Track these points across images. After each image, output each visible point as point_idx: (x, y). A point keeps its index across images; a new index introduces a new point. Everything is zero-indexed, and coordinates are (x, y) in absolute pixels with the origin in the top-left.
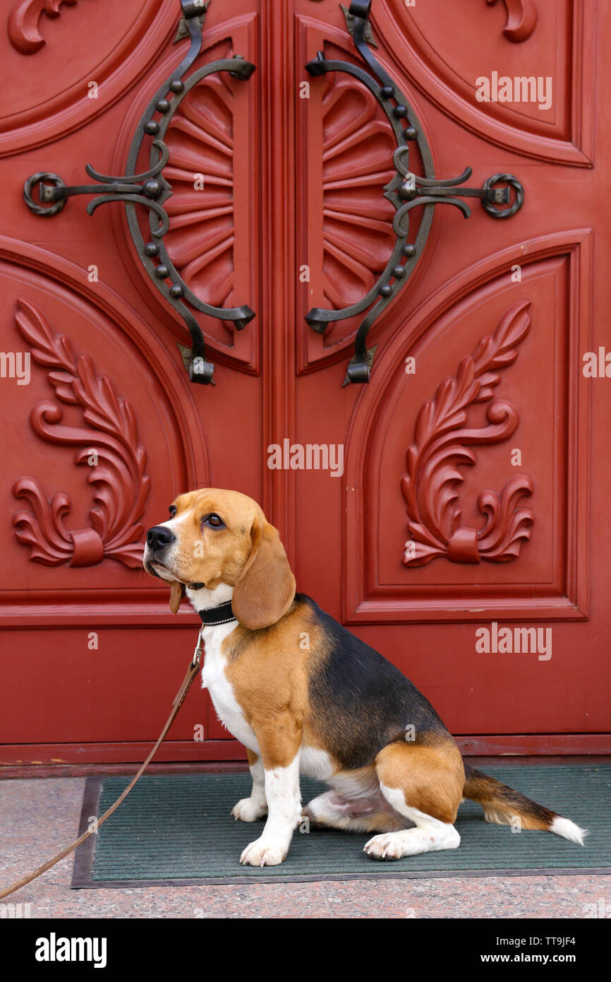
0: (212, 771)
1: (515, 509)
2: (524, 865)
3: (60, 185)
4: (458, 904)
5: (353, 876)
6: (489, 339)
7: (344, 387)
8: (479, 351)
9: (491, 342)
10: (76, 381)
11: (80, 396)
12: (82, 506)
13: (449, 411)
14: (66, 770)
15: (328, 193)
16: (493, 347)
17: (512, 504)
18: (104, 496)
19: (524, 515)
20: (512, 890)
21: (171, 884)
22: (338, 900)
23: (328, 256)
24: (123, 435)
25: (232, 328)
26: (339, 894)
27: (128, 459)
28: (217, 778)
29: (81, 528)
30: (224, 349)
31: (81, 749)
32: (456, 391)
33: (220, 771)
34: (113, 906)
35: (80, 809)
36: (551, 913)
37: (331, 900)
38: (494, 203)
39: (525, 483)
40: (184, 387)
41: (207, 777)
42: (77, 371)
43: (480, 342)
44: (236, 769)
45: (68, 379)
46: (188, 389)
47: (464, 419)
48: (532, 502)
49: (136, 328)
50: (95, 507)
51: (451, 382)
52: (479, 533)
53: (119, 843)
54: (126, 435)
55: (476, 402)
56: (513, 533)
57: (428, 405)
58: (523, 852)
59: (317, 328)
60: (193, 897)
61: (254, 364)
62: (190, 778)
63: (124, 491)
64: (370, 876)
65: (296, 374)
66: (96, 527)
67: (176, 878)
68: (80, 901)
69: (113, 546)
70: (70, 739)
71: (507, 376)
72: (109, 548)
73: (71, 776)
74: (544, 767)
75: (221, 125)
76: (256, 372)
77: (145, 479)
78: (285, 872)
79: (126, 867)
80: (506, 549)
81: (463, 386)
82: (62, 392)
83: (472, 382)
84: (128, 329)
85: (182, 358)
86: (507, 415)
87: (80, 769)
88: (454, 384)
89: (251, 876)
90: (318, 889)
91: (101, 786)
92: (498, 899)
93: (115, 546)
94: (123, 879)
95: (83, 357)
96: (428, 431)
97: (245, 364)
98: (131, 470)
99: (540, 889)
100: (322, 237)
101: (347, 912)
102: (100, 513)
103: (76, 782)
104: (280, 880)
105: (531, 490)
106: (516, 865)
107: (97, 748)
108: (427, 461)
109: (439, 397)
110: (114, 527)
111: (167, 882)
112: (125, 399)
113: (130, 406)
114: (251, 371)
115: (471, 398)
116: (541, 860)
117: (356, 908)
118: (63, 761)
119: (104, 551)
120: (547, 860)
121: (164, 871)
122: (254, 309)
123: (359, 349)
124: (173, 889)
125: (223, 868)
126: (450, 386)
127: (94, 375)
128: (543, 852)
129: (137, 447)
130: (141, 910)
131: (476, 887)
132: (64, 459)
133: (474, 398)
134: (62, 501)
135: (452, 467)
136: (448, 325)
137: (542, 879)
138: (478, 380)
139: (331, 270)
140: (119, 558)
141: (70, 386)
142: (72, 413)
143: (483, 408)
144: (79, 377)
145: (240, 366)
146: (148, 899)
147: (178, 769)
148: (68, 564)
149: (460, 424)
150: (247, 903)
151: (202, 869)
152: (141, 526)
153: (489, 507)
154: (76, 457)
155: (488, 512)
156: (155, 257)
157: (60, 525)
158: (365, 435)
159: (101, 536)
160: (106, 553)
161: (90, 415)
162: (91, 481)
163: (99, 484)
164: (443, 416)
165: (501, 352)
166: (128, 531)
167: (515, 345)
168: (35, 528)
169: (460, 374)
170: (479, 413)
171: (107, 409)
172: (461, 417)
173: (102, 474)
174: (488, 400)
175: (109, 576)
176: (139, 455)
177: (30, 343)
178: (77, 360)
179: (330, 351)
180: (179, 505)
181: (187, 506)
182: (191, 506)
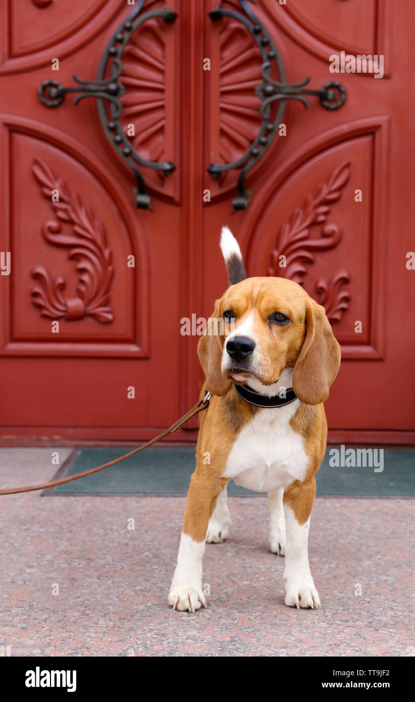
1: (338, 290)
3: (61, 87)
6: (323, 184)
8: (317, 192)
9: (324, 186)
10: (70, 208)
11: (71, 217)
12: (73, 284)
13: (298, 229)
14: (62, 443)
15: (224, 93)
16: (325, 190)
17: (336, 289)
18: (86, 278)
19: (343, 294)
23: (223, 133)
24: (97, 240)
25: (164, 175)
27: (101, 256)
29: (72, 297)
30: (158, 188)
31: (71, 431)
32: (302, 216)
38: (327, 100)
39: (343, 274)
40: (134, 212)
42: (70, 201)
43: (317, 187)
45: (64, 206)
46: (136, 214)
47: (307, 234)
48: (351, 286)
49: (105, 175)
50: (80, 285)
51: (299, 211)
54: (99, 240)
55: (314, 224)
56: (337, 305)
57: (285, 225)
59: (215, 176)
61: (177, 198)
63: (97, 275)
65: (202, 205)
66: (81, 297)
70: (64, 424)
71: (335, 208)
72: (89, 309)
73: (65, 447)
75: (157, 51)
76: (178, 203)
77: (110, 268)
80: (333, 314)
81: (307, 213)
82: (61, 214)
83: (312, 211)
84: (100, 177)
86: (334, 232)
87: (71, 443)
88: (301, 212)
91: (80, 453)
93: (92, 309)
95: (73, 194)
96: (284, 241)
97: (172, 198)
98: (102, 261)
100: (219, 121)
102: (83, 288)
103: (66, 450)
105: (349, 278)
109: (292, 220)
110: (91, 296)
112: (99, 220)
113: (102, 223)
114: (175, 202)
115: (312, 221)
118: (60, 438)
119: (86, 311)
122: (177, 165)
123: (241, 189)
126: (298, 213)
127: (81, 204)
129: (105, 248)
132: (62, 255)
133: (314, 221)
134: (60, 280)
135: (299, 264)
138: (316, 210)
139: (224, 141)
140: (95, 316)
141: (66, 211)
142: (66, 228)
143: (319, 228)
144: (71, 205)
145: (168, 200)
147: (130, 445)
148: (64, 319)
149: (305, 237)
152: (108, 296)
153: (322, 289)
154: (69, 255)
155: (321, 292)
156: (114, 130)
157: (59, 295)
159: (84, 302)
161: (77, 229)
162: (77, 268)
163: (83, 271)
164: (293, 232)
165: (330, 193)
166: (100, 299)
167: (340, 189)
168: (44, 296)
169: (305, 206)
170: (316, 231)
171: (87, 224)
172: (304, 233)
173: (83, 264)
174: (323, 223)
175: (88, 327)
176: (106, 253)
177: (41, 184)
178: (69, 195)
179: (223, 190)
180: (238, 309)
181: (246, 309)
182: (250, 306)
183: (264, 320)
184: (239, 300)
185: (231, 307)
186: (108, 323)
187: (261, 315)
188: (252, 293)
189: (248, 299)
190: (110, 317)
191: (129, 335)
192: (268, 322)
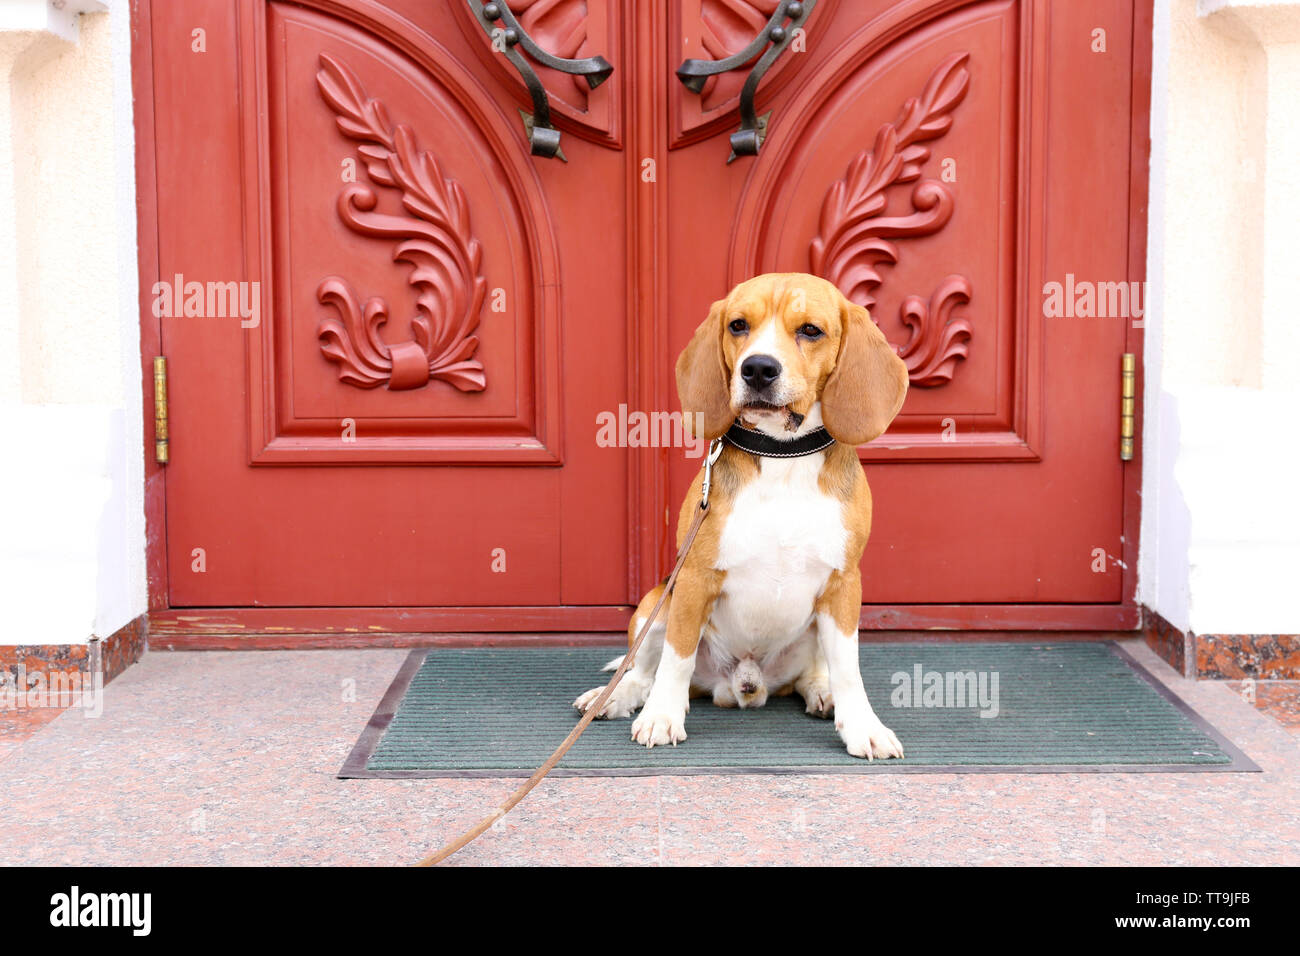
0: (566, 644)
1: (948, 320)
2: (929, 760)
4: (831, 808)
5: (704, 770)
6: (915, 101)
7: (729, 164)
8: (902, 117)
9: (917, 105)
10: (393, 157)
11: (399, 177)
12: (403, 315)
13: (863, 194)
14: (387, 640)
16: (919, 114)
17: (944, 316)
18: (429, 301)
19: (961, 327)
20: (907, 791)
21: (466, 775)
22: (674, 800)
24: (451, 224)
25: (587, 86)
26: (677, 792)
27: (458, 255)
28: (569, 652)
29: (402, 342)
30: (575, 114)
31: (405, 615)
32: (871, 170)
33: (576, 644)
34: (380, 801)
35: (389, 684)
36: (953, 821)
37: (664, 799)
39: (959, 286)
40: (527, 164)
41: (556, 651)
42: (394, 143)
43: (903, 107)
44: (595, 641)
45: (382, 154)
46: (532, 167)
47: (882, 204)
48: (970, 310)
49: (466, 88)
50: (418, 316)
51: (866, 157)
52: (901, 350)
53: (418, 724)
54: (455, 224)
55: (897, 182)
56: (944, 348)
57: (836, 187)
58: (932, 744)
59: (692, 85)
60: (488, 792)
61: (615, 134)
62: (534, 651)
63: (453, 294)
64: (725, 770)
65: (668, 147)
66: (420, 340)
67: (473, 768)
68: (341, 793)
69: (441, 364)
70: (391, 602)
71: (937, 149)
72: (436, 366)
73: (393, 647)
74: (983, 644)
76: (617, 144)
77: (479, 281)
78: (615, 763)
79: (415, 753)
80: (936, 369)
81: (881, 163)
82: (376, 171)
83: (893, 157)
84: (456, 91)
85: (524, 127)
86: (938, 199)
87: (405, 638)
88: (869, 160)
89: (572, 767)
90: (652, 786)
91: (424, 660)
92: (887, 802)
93: (442, 365)
94: (406, 769)
95: (400, 127)
96: (836, 222)
97: (604, 134)
98: (462, 267)
99: (945, 790)
101: (682, 815)
102: (424, 323)
103: (397, 654)
104: (607, 774)
105: (968, 294)
106: (918, 760)
107: (424, 613)
108: (835, 259)
109: (850, 176)
110: (441, 340)
111: (461, 773)
112: (454, 180)
113: (460, 189)
114: (609, 143)
115: (891, 178)
116: (954, 754)
117: (695, 810)
118: (383, 629)
119: (430, 370)
120: (961, 754)
121: (462, 759)
122: (614, 63)
123: (746, 112)
124: (466, 781)
125: (537, 757)
126: (864, 162)
127: (416, 150)
128: (959, 744)
129: (469, 238)
130: (415, 806)
131: (861, 787)
132: (382, 254)
133: (895, 177)
134: (378, 308)
135: (868, 266)
136: (864, 85)
137: (952, 778)
138: (900, 155)
139: (711, 15)
140: (448, 379)
141: (385, 163)
142: (387, 198)
143: (907, 191)
144: (396, 152)
145: (597, 138)
146: (430, 793)
147: (525, 641)
148: (386, 387)
149: (878, 210)
150: (555, 800)
151: (510, 758)
152: (474, 339)
153: (914, 316)
154: (394, 254)
155: (912, 323)
157: (375, 337)
158: (756, 225)
159: (426, 351)
160: (433, 372)
161: (410, 200)
162: (412, 282)
163: (423, 286)
164: (854, 201)
165: (930, 118)
166: (459, 346)
167: (948, 110)
168: (345, 341)
169: (877, 148)
170: (902, 197)
171: (431, 192)
172: (878, 202)
173: (426, 273)
174: (913, 180)
175: (436, 402)
176: (471, 251)
177: (336, 110)
178: (393, 131)
179: (710, 116)
180: (752, 316)
181: (764, 316)
182: (769, 314)
183: (790, 333)
184: (754, 304)
185: (743, 313)
186: (477, 392)
187: (786, 326)
188: (773, 295)
189: (766, 303)
190: (481, 380)
191: (521, 418)
192: (795, 336)
